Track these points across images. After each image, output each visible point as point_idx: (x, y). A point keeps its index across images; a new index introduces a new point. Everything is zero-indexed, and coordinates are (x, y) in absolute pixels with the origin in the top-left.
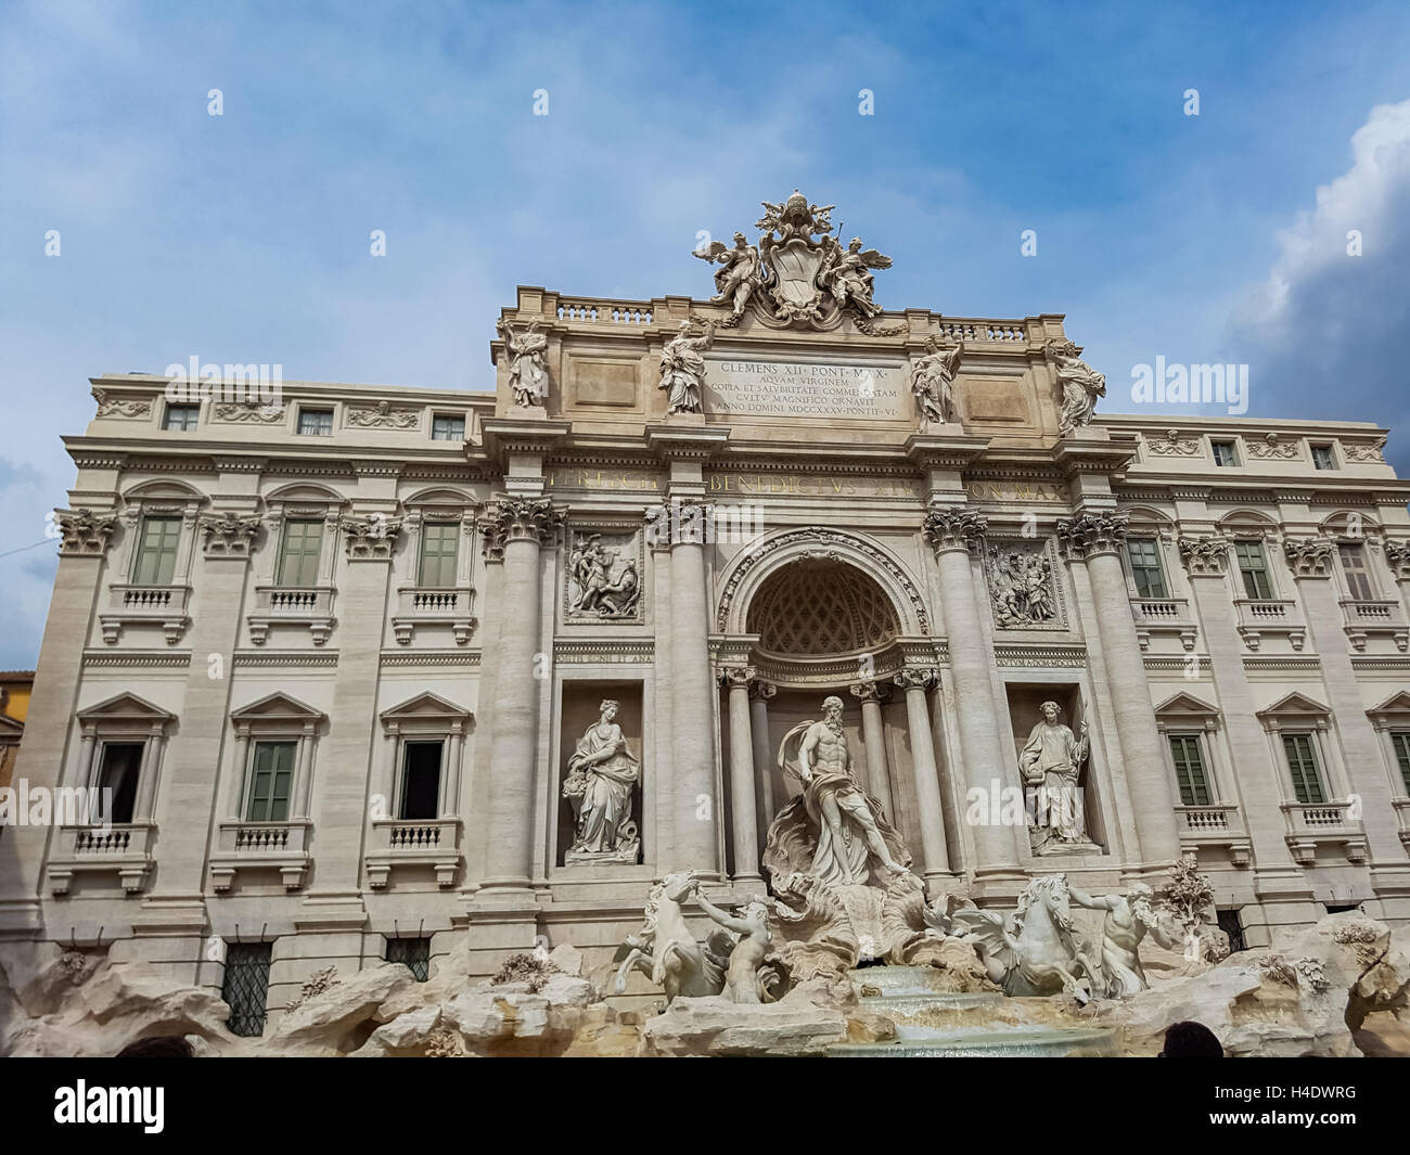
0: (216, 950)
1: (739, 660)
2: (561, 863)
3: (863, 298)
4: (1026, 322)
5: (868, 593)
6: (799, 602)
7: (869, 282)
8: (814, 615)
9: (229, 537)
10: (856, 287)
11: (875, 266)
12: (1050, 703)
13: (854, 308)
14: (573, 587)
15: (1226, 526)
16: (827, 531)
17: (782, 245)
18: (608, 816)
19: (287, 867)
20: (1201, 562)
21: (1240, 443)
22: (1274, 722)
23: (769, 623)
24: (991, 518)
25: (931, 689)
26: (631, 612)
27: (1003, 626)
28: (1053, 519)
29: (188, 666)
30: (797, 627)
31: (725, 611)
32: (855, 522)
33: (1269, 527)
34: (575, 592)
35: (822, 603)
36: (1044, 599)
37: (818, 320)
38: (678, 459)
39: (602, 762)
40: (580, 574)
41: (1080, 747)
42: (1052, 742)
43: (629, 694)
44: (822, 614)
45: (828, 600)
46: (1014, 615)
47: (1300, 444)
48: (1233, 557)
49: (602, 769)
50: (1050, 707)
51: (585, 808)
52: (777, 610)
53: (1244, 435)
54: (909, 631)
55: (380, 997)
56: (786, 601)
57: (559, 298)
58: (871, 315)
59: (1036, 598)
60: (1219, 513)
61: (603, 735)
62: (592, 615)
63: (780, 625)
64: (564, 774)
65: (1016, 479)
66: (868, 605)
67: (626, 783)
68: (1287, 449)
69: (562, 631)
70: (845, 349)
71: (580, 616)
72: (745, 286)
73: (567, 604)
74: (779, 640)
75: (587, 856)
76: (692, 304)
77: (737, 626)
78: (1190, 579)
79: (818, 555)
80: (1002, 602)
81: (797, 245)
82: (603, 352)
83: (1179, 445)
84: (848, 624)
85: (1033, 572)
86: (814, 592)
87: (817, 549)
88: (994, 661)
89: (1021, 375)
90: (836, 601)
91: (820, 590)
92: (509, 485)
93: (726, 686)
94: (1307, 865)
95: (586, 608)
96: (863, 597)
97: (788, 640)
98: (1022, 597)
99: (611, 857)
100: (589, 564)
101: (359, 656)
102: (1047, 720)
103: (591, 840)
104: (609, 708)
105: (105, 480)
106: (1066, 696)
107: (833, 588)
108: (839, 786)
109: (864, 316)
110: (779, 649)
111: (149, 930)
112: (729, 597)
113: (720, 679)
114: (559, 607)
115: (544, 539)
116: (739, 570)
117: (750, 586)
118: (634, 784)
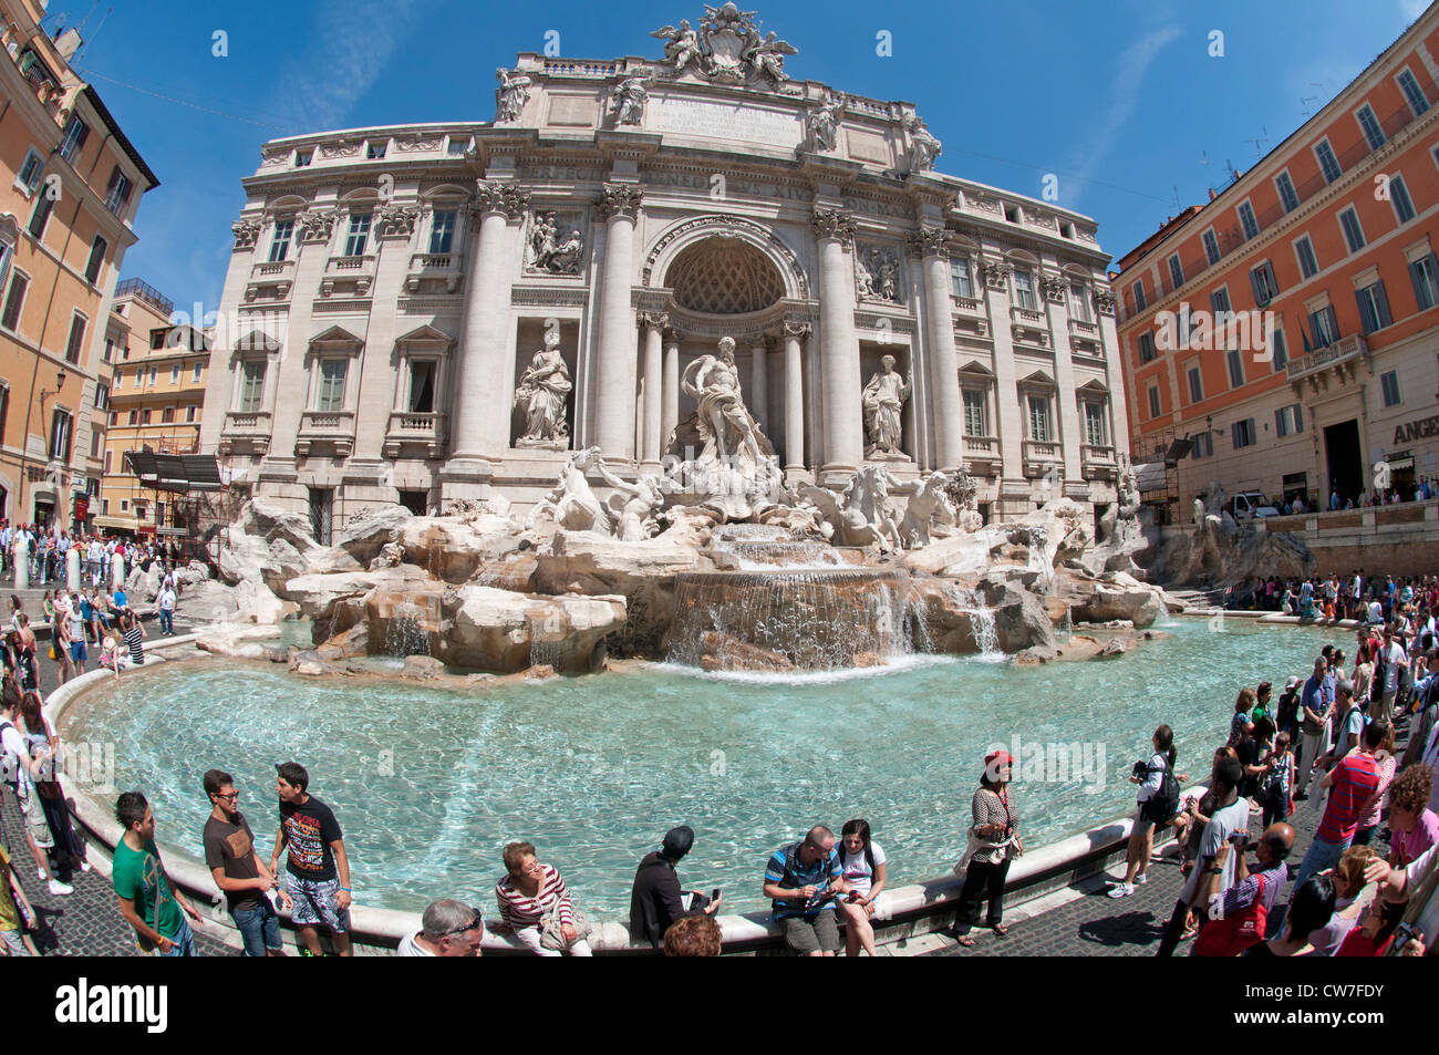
0: (304, 492)
1: (656, 308)
2: (513, 445)
3: (775, 69)
5: (764, 269)
6: (711, 274)
7: (779, 61)
10: (771, 61)
12: (889, 357)
13: (768, 75)
14: (531, 250)
15: (1010, 259)
16: (733, 219)
17: (717, 32)
19: (338, 441)
20: (993, 279)
21: (1021, 211)
25: (803, 338)
26: (575, 270)
31: (647, 272)
35: (728, 277)
36: (891, 284)
37: (740, 78)
38: (619, 157)
39: (544, 377)
40: (536, 241)
41: (905, 388)
42: (889, 387)
43: (568, 329)
44: (728, 285)
46: (870, 293)
47: (1053, 220)
48: (1013, 280)
49: (544, 382)
50: (889, 361)
51: (532, 408)
52: (692, 279)
53: (1022, 206)
54: (792, 297)
55: (388, 525)
56: (701, 272)
58: (780, 80)
59: (885, 282)
60: (1006, 250)
61: (547, 358)
62: (544, 271)
64: (518, 385)
66: (763, 279)
67: (562, 393)
68: (1046, 221)
69: (521, 280)
71: (534, 272)
72: (686, 54)
73: (523, 263)
74: (693, 302)
75: (531, 442)
76: (644, 63)
77: (657, 281)
78: (987, 288)
79: (726, 236)
80: (863, 283)
81: (728, 33)
82: (573, 92)
83: (984, 203)
84: (747, 293)
85: (886, 266)
86: (723, 267)
87: (725, 231)
88: (853, 324)
90: (739, 273)
91: (728, 266)
93: (643, 327)
94: (1030, 479)
96: (760, 272)
97: (700, 301)
98: (876, 281)
99: (548, 443)
100: (544, 234)
101: (384, 303)
102: (885, 369)
103: (534, 432)
104: (555, 339)
107: (738, 265)
108: (724, 402)
109: (775, 80)
110: (692, 308)
111: (264, 478)
112: (653, 262)
113: (638, 321)
114: (519, 264)
115: (512, 217)
116: (662, 242)
117: (669, 254)
118: (568, 394)
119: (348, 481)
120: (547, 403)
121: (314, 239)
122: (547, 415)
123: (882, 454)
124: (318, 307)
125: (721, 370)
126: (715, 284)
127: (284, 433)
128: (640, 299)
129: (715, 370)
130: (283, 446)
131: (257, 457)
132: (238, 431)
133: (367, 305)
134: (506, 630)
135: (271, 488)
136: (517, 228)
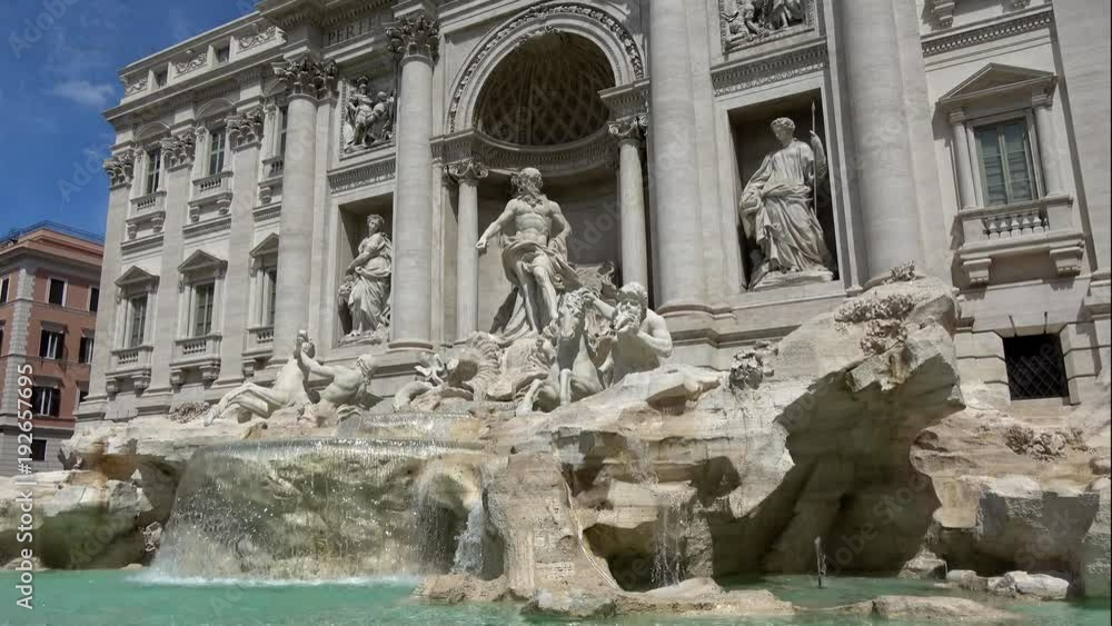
8: (581, 102)
9: (178, 152)
12: (783, 120)
14: (348, 127)
16: (545, 7)
19: (204, 365)
26: (387, 138)
29: (161, 245)
31: (453, 114)
34: (349, 132)
35: (582, 87)
39: (364, 263)
40: (350, 115)
41: (811, 161)
42: (783, 166)
46: (752, 31)
49: (363, 271)
50: (781, 124)
54: (625, 81)
61: (368, 243)
62: (358, 150)
64: (340, 280)
67: (379, 280)
69: (337, 164)
71: (352, 151)
73: (342, 144)
75: (353, 339)
77: (465, 122)
79: (538, 35)
87: (536, 29)
88: (707, 90)
93: (452, 184)
95: (358, 142)
97: (559, 134)
98: (761, 9)
99: (367, 337)
101: (241, 218)
102: (780, 142)
103: (357, 329)
104: (373, 221)
111: (140, 412)
112: (457, 100)
113: (444, 177)
114: (337, 147)
115: (320, 95)
116: (467, 72)
117: (474, 86)
118: (388, 279)
120: (361, 292)
121: (178, 164)
122: (363, 307)
123: (774, 277)
124: (188, 233)
125: (521, 213)
126: (573, 102)
127: (161, 364)
128: (443, 149)
129: (517, 213)
130: (160, 377)
131: (140, 391)
132: (122, 368)
133: (226, 224)
136: (327, 107)
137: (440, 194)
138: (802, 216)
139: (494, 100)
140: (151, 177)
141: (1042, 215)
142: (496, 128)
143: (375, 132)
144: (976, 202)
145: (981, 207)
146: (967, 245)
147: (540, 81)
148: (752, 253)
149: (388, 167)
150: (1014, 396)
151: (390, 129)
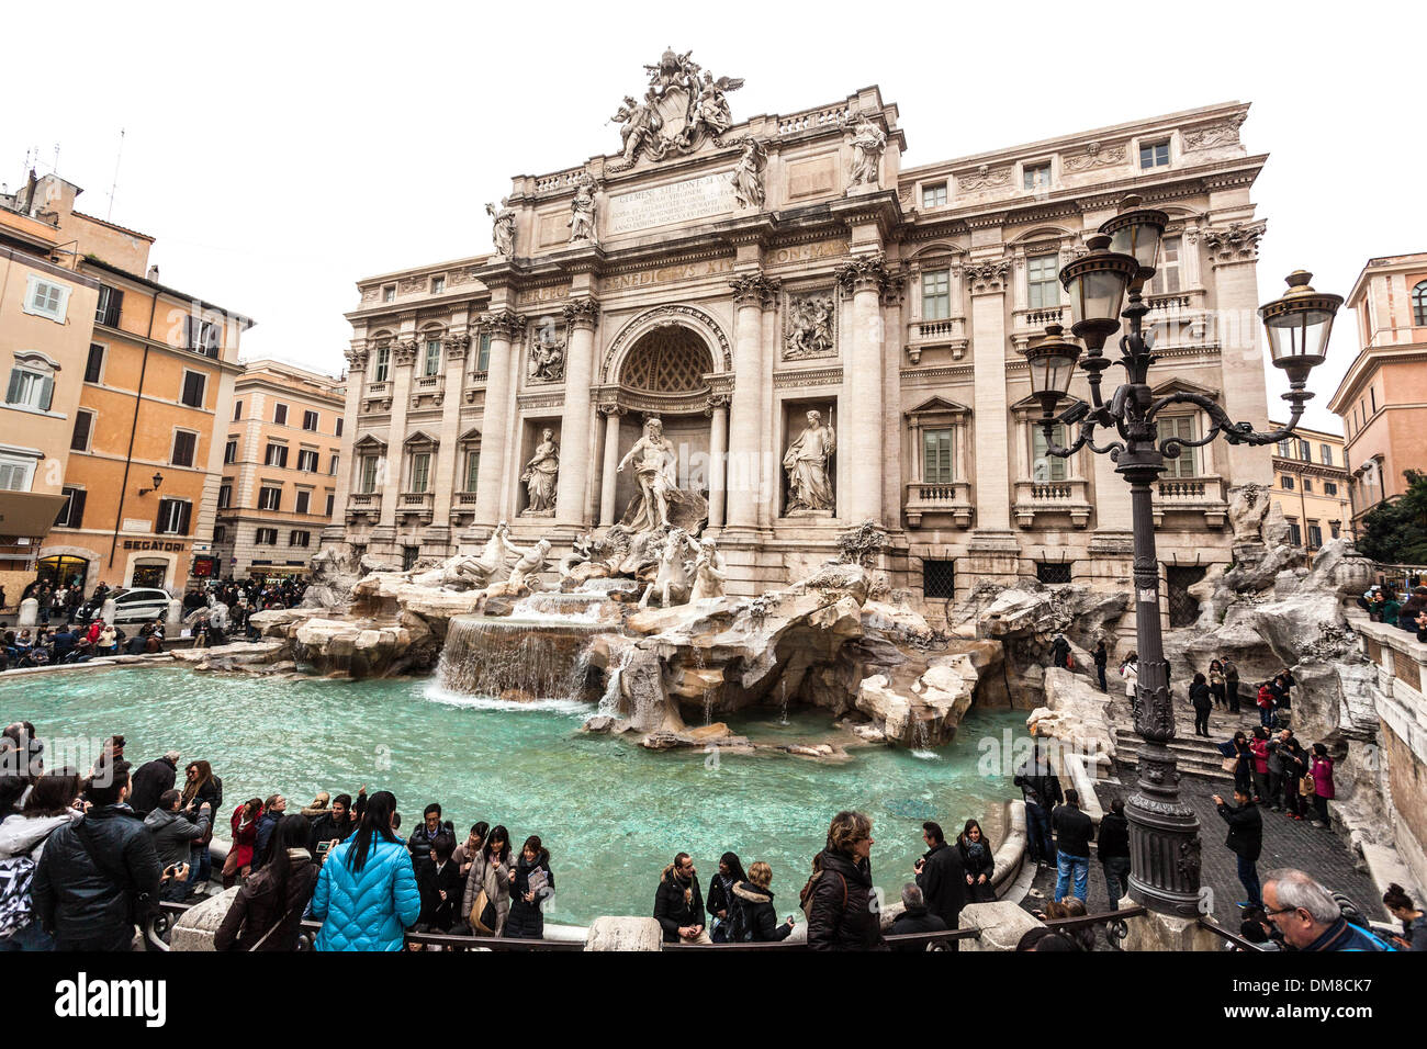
0: (399, 550)
1: (611, 400)
2: (519, 515)
3: (712, 120)
4: (849, 98)
6: (680, 357)
7: (721, 105)
9: (404, 354)
10: (708, 112)
11: (729, 89)
12: (814, 412)
13: (709, 130)
15: (1020, 245)
16: (671, 307)
17: (663, 95)
18: (538, 492)
19: (422, 514)
20: (982, 283)
21: (1057, 161)
22: (1023, 414)
23: (660, 374)
24: (784, 277)
25: (727, 407)
26: (560, 377)
27: (786, 359)
28: (832, 270)
29: (390, 421)
30: (682, 374)
31: (606, 369)
32: (691, 296)
33: (1065, 239)
34: (533, 367)
36: (825, 334)
37: (684, 147)
38: (577, 273)
39: (540, 462)
40: (534, 356)
41: (827, 441)
42: (811, 441)
43: (555, 423)
44: (696, 363)
45: (697, 354)
46: (801, 349)
47: (1127, 147)
48: (1020, 275)
49: (539, 467)
50: (812, 415)
51: (530, 487)
52: (665, 365)
53: (1060, 152)
54: (719, 369)
56: (670, 357)
57: (536, 178)
58: (720, 131)
59: (818, 333)
60: (1014, 235)
61: (544, 449)
62: (539, 380)
63: (670, 374)
64: (523, 471)
65: (810, 241)
67: (550, 475)
68: (1111, 156)
69: (524, 389)
70: (704, 162)
72: (633, 136)
75: (531, 513)
76: (606, 159)
77: (613, 380)
78: (972, 297)
79: (665, 324)
81: (674, 90)
82: (555, 208)
83: (991, 178)
85: (819, 315)
87: (665, 320)
88: (769, 385)
89: (837, 150)
92: (490, 307)
93: (603, 417)
94: (1027, 529)
95: (539, 375)
97: (676, 384)
98: (808, 335)
99: (541, 514)
100: (539, 348)
101: (451, 411)
102: (810, 427)
103: (533, 506)
104: (547, 433)
105: (363, 333)
106: (827, 406)
108: (650, 473)
109: (718, 135)
110: (670, 390)
111: (375, 540)
112: (610, 360)
113: (598, 412)
114: (524, 377)
115: (513, 337)
116: (617, 341)
117: (622, 351)
118: (557, 474)
119: (427, 542)
120: (537, 483)
121: (403, 362)
123: (800, 512)
124: (409, 416)
125: (648, 448)
127: (390, 508)
128: (596, 394)
129: (644, 447)
130: (388, 518)
132: (358, 507)
133: (439, 414)
134: (320, 645)
135: (377, 548)
136: (517, 347)
137: (595, 422)
138: (818, 475)
139: (634, 360)
140: (381, 368)
141: (953, 492)
142: (634, 379)
143: (553, 370)
144: (918, 479)
145: (922, 482)
146: (908, 505)
147: (666, 348)
148: (788, 491)
149: (561, 397)
150: (926, 595)
151: (561, 370)
